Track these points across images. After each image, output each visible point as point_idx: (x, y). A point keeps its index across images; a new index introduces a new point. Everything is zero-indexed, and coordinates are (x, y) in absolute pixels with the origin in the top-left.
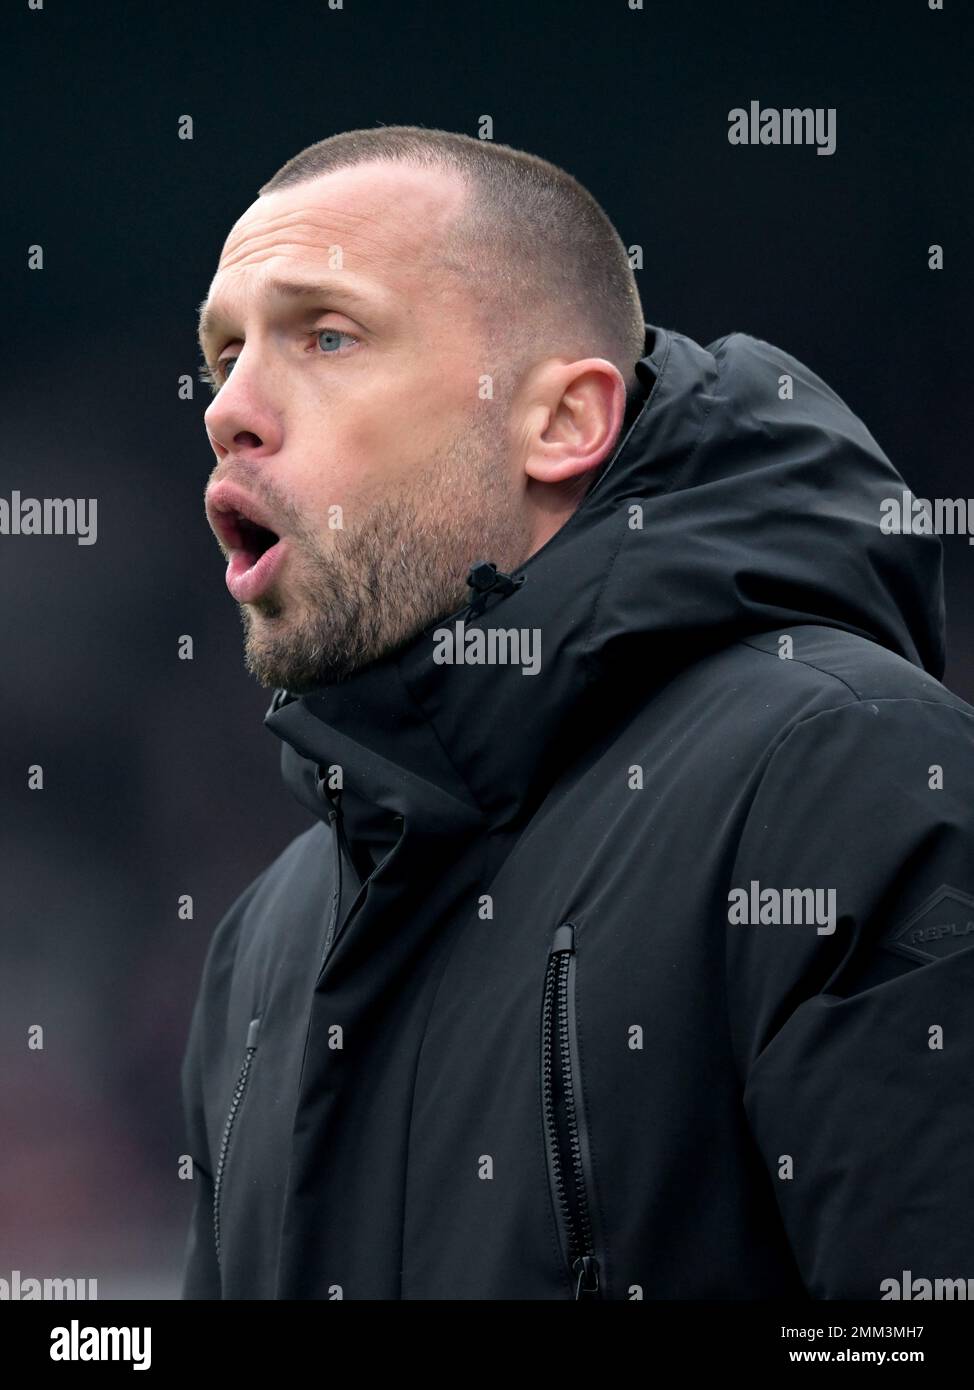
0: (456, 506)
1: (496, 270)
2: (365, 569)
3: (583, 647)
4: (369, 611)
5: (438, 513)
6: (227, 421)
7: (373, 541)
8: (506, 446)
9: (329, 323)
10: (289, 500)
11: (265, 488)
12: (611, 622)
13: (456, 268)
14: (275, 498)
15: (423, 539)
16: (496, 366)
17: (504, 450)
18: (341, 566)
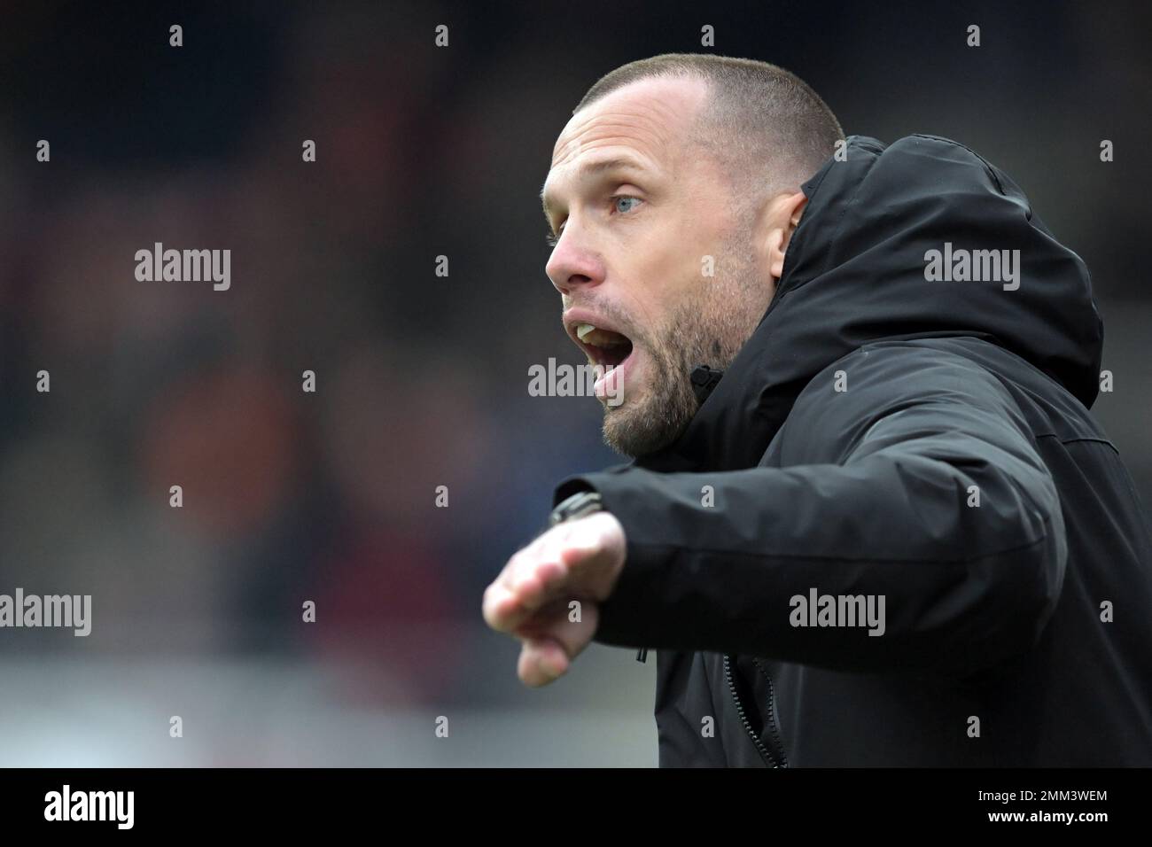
1: (733, 142)
5: (714, 310)
6: (561, 270)
7: (678, 333)
8: (754, 258)
9: (623, 191)
10: (623, 312)
11: (604, 306)
13: (705, 144)
14: (613, 312)
15: (708, 329)
16: (740, 206)
17: (753, 261)
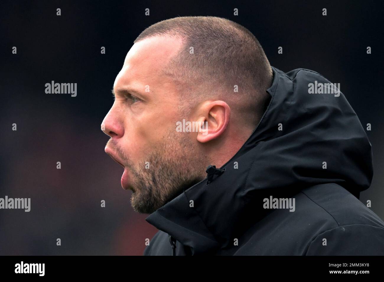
0: (173, 154)
2: (150, 175)
3: (242, 194)
4: (154, 188)
5: (168, 156)
6: (106, 129)
10: (124, 154)
11: (118, 150)
12: (251, 186)
13: (169, 75)
14: (121, 154)
15: (166, 165)
18: (142, 175)
